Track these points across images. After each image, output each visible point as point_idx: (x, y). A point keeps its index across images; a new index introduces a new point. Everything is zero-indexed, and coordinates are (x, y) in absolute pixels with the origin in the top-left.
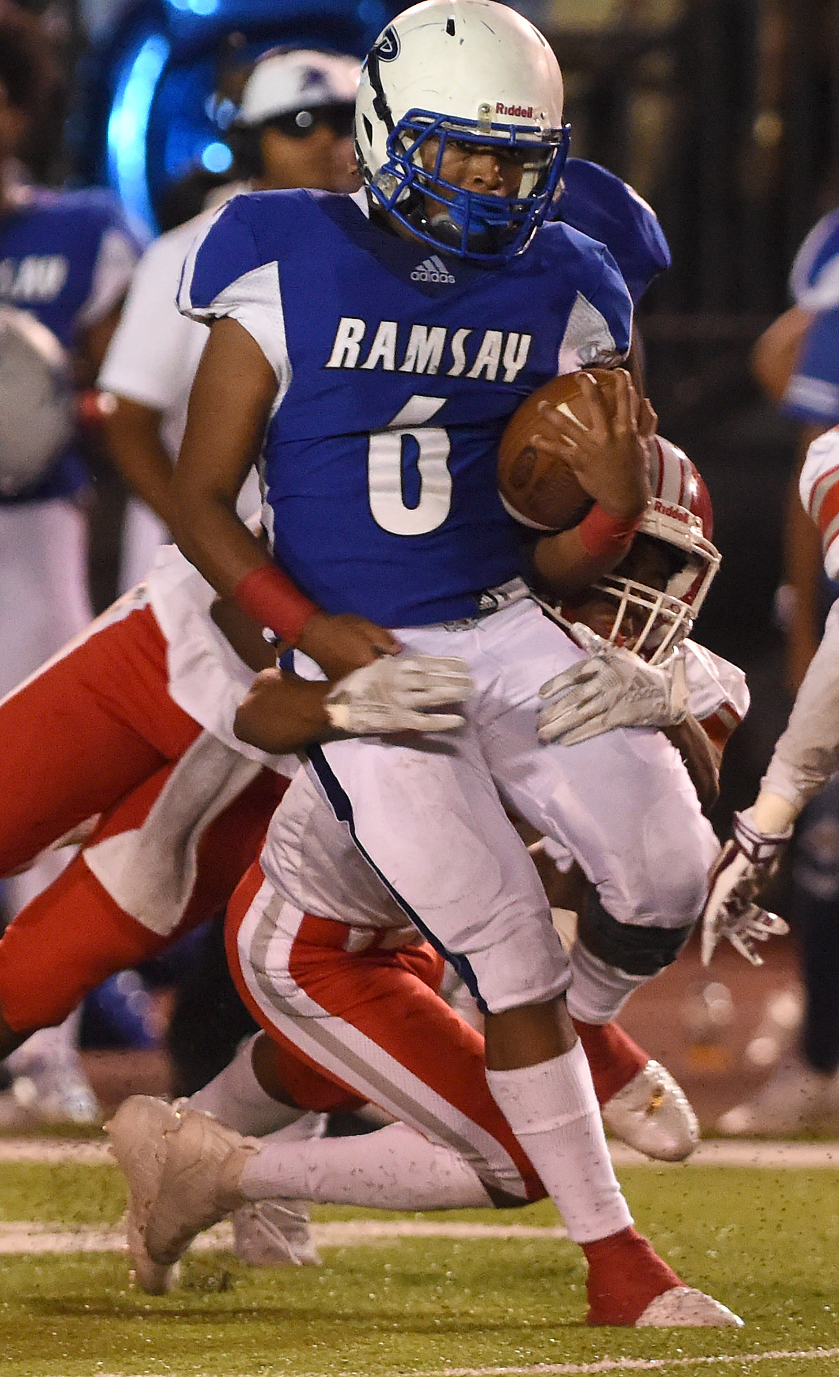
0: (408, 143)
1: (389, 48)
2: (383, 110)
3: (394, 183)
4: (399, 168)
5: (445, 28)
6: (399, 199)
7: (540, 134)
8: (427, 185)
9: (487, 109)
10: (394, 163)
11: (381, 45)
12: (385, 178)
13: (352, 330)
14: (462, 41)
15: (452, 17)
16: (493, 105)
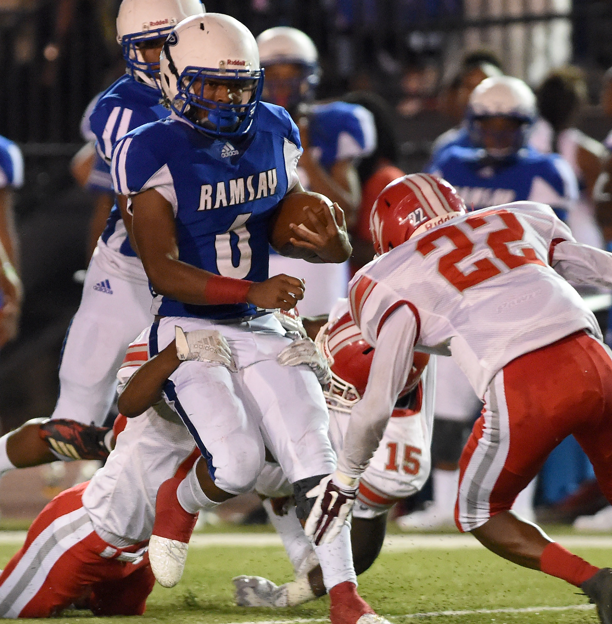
0: (187, 83)
1: (173, 40)
2: (173, 69)
3: (182, 103)
4: (184, 96)
5: (200, 27)
6: (185, 111)
7: (250, 73)
8: (197, 102)
9: (223, 63)
10: (181, 93)
11: (170, 39)
12: (178, 101)
13: (207, 191)
14: (208, 32)
15: (202, 22)
16: (226, 61)
